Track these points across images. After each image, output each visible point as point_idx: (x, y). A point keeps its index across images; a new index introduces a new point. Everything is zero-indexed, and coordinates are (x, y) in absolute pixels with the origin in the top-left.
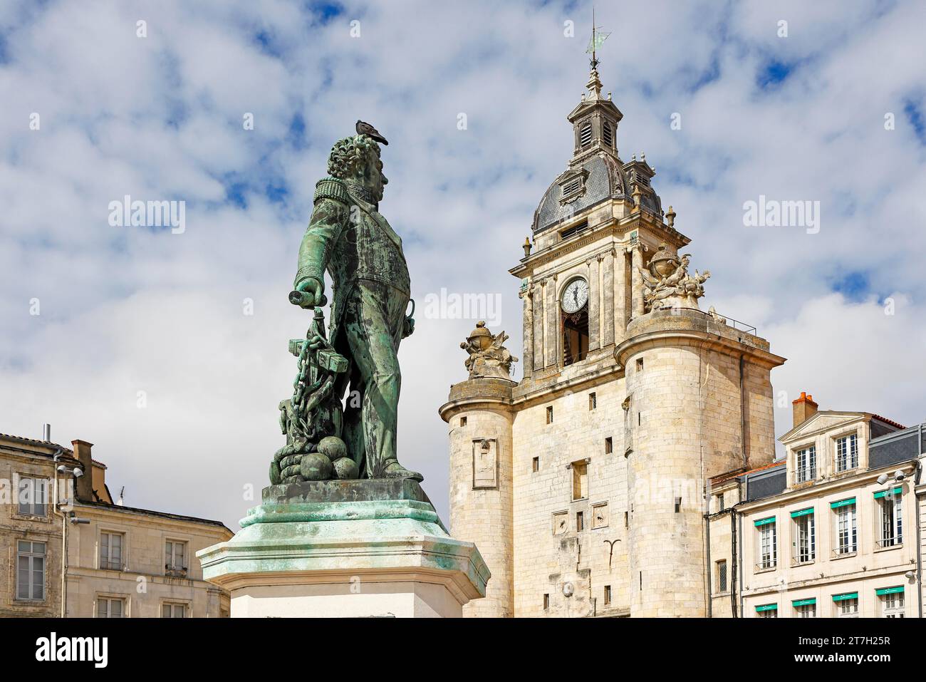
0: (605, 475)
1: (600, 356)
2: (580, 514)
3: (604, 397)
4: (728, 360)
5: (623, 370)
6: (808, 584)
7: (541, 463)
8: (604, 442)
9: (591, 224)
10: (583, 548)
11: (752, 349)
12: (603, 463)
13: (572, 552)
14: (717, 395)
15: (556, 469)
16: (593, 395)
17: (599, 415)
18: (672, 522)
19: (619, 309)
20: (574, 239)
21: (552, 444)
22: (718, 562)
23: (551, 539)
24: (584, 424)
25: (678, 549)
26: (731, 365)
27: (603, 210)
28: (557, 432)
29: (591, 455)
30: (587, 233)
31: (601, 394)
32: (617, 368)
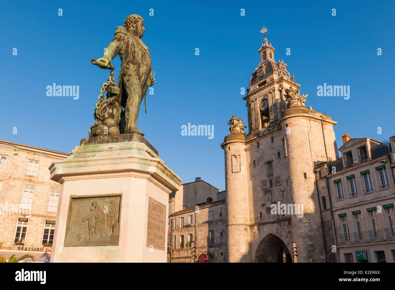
0: (278, 166)
1: (274, 124)
2: (271, 181)
3: (276, 138)
4: (317, 123)
5: (281, 129)
6: (357, 204)
7: (256, 163)
8: (277, 154)
9: (267, 82)
10: (273, 194)
11: (325, 119)
12: (277, 161)
13: (269, 195)
14: (315, 135)
15: (261, 165)
16: (272, 138)
17: (275, 144)
18: (304, 182)
19: (279, 108)
20: (263, 86)
21: (260, 156)
22: (322, 197)
23: (261, 191)
24: (270, 148)
25: (306, 193)
26: (318, 125)
27: (271, 77)
28: (261, 151)
29: (273, 159)
30: (266, 85)
31: (275, 137)
32: (279, 128)
